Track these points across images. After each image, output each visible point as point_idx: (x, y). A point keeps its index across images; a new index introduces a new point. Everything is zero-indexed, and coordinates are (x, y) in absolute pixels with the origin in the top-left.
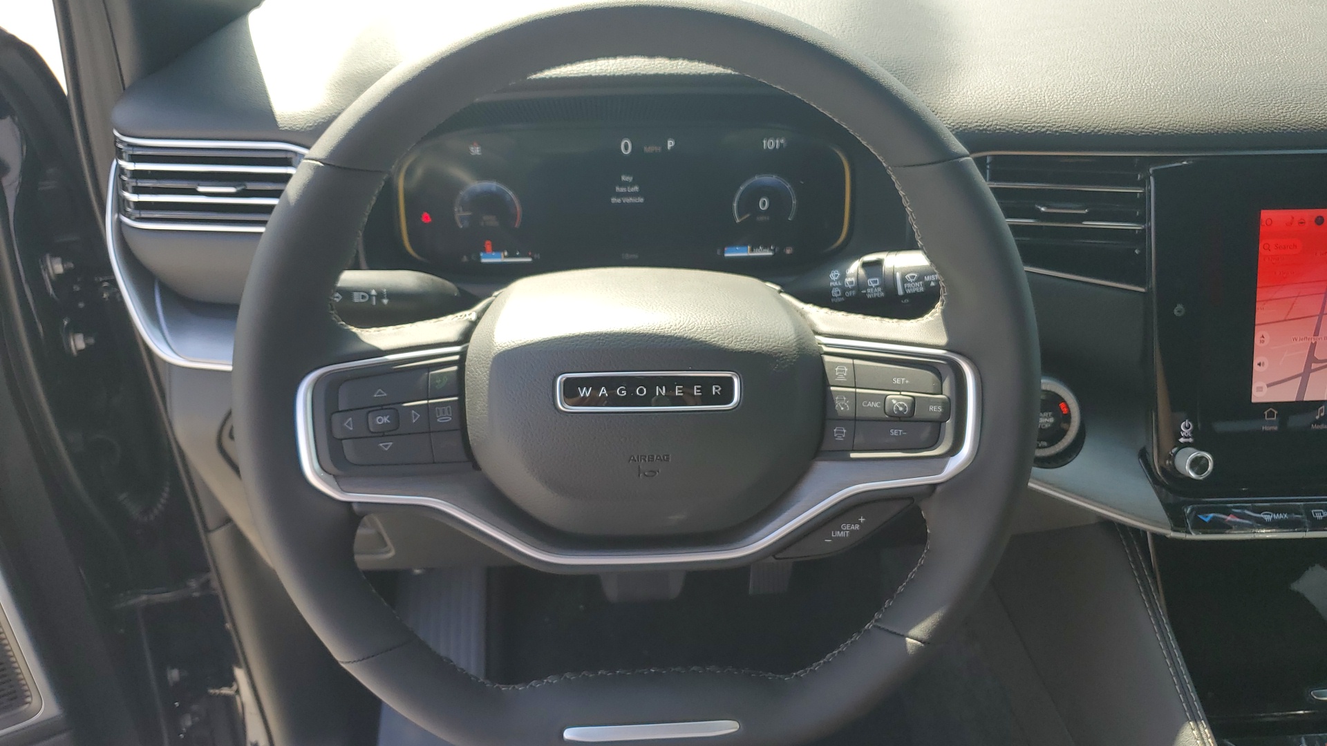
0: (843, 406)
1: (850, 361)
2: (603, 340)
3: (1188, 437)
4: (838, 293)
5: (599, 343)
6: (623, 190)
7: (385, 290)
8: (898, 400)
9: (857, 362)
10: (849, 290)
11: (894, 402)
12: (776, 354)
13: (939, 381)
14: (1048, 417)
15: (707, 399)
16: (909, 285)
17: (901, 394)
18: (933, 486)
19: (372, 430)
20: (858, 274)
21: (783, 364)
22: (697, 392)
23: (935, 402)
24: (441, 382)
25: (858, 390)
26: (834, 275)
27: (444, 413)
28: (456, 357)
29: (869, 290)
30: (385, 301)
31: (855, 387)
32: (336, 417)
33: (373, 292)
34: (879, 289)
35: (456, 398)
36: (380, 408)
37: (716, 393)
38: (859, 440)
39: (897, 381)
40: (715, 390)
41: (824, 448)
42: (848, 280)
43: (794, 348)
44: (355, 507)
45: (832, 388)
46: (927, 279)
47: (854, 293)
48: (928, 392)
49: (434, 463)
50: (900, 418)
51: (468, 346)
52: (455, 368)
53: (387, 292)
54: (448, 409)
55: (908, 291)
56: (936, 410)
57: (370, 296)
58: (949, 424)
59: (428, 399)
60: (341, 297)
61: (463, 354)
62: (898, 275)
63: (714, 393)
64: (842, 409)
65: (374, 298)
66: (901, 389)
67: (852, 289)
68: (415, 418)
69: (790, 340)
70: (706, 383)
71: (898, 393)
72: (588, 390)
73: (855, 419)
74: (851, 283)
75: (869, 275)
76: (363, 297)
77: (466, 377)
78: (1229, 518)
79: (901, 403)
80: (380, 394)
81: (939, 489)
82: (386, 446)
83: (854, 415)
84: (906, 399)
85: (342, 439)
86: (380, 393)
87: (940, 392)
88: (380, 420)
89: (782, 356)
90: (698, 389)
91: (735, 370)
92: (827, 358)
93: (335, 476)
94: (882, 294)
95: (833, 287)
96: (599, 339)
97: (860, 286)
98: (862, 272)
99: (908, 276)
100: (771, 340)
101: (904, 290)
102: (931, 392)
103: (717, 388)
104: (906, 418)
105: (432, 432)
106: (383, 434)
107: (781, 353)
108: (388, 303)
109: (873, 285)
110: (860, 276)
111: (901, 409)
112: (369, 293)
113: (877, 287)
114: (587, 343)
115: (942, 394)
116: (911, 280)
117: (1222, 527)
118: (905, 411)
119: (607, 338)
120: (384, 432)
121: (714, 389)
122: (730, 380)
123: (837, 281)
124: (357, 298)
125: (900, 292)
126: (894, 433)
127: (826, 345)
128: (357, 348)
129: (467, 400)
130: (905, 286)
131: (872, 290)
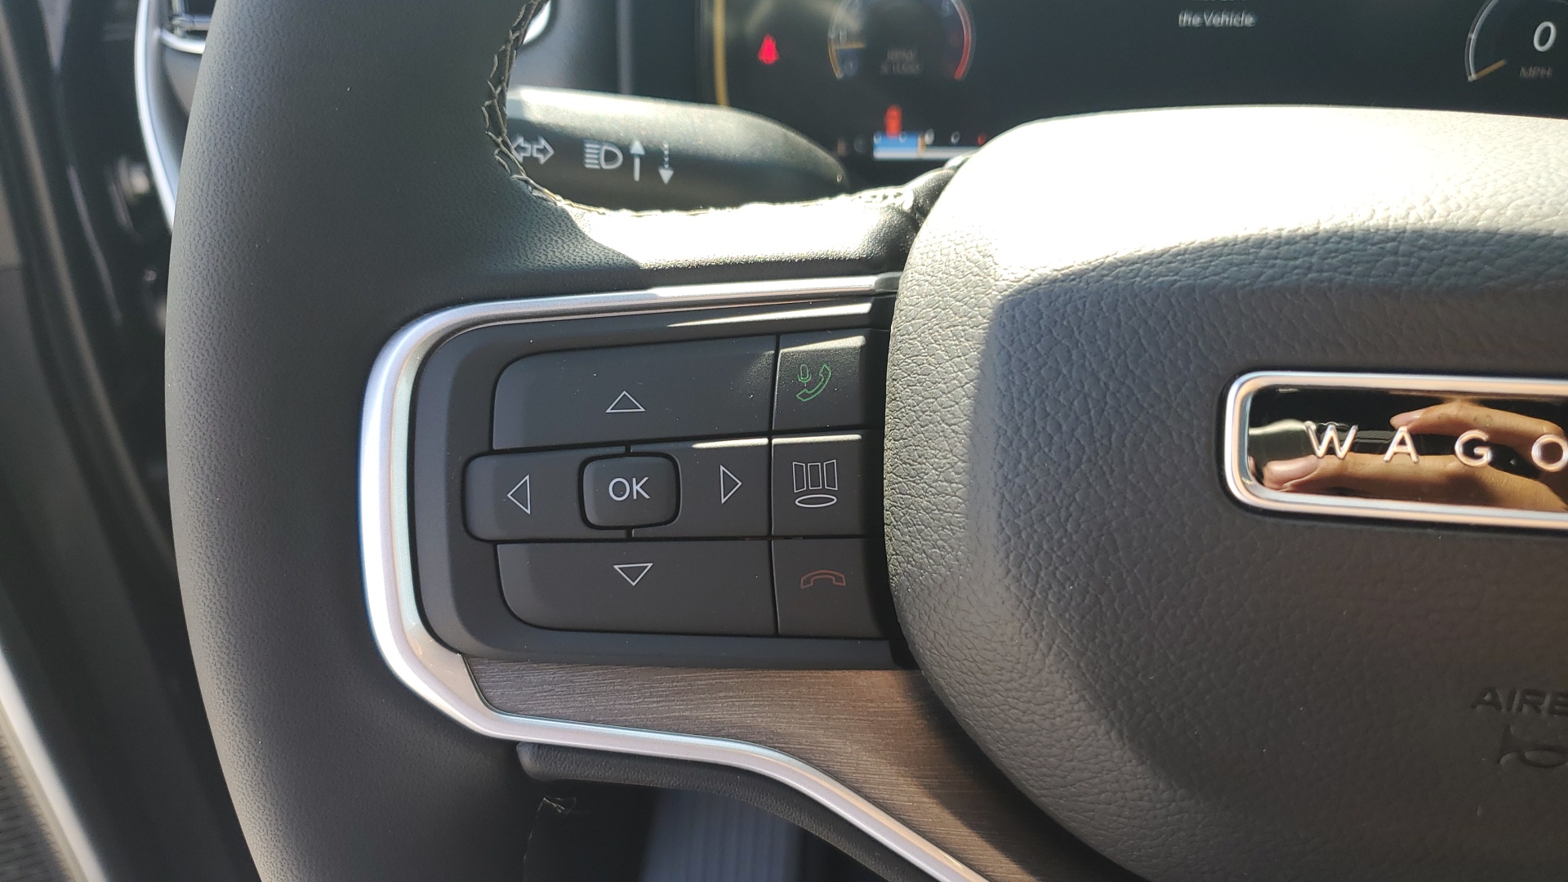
2: (1410, 254)
5: (1397, 264)
7: (666, 146)
19: (592, 517)
24: (810, 386)
27: (815, 483)
28: (864, 308)
30: (666, 174)
32: (483, 471)
33: (637, 148)
35: (856, 437)
36: (623, 449)
44: (526, 759)
49: (776, 635)
51: (898, 278)
52: (857, 341)
53: (670, 150)
54: (830, 467)
57: (629, 157)
59: (770, 435)
60: (551, 152)
61: (884, 303)
65: (637, 162)
68: (729, 489)
72: (1341, 432)
76: (611, 157)
77: (891, 371)
82: (633, 573)
85: (495, 543)
86: (625, 403)
88: (619, 490)
93: (467, 658)
96: (1395, 253)
105: (776, 537)
106: (626, 533)
108: (673, 178)
112: (625, 149)
114: (1350, 263)
119: (1422, 248)
120: (629, 529)
124: (593, 159)
129: (888, 444)
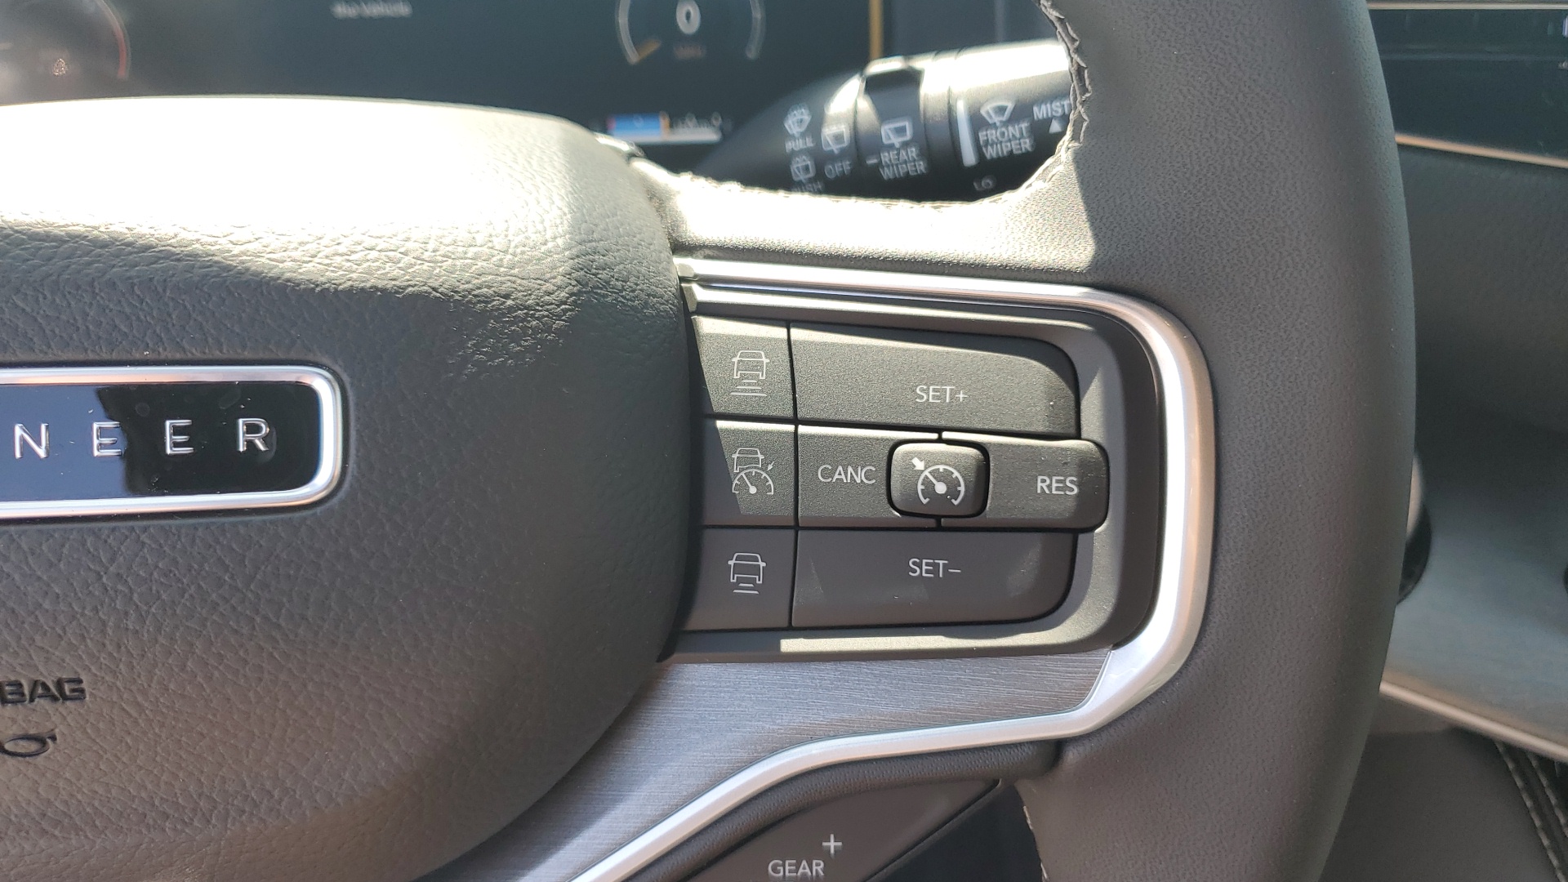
0: (756, 480)
1: (779, 333)
4: (807, 168)
8: (931, 459)
9: (798, 334)
10: (832, 157)
11: (919, 465)
12: (487, 300)
13: (1070, 394)
15: (214, 467)
16: (992, 134)
17: (940, 440)
18: (1055, 749)
20: (856, 112)
21: (515, 338)
22: (176, 445)
23: (1056, 465)
25: (802, 429)
26: (796, 121)
29: (886, 157)
31: (796, 421)
34: (913, 152)
37: (250, 444)
38: (810, 594)
39: (929, 396)
40: (245, 432)
41: (699, 620)
42: (829, 131)
43: (559, 280)
45: (721, 424)
46: (1040, 112)
47: (846, 166)
48: (1032, 429)
50: (938, 518)
55: (991, 153)
56: (1056, 492)
58: (1105, 538)
62: (961, 109)
63: (242, 448)
64: (753, 490)
66: (943, 423)
67: (843, 154)
69: (549, 253)
70: (210, 408)
71: (934, 436)
73: (796, 526)
74: (838, 138)
75: (884, 115)
79: (941, 468)
81: (1071, 756)
83: (790, 512)
84: (956, 456)
87: (1072, 431)
89: (511, 309)
90: (177, 431)
91: (325, 360)
92: (707, 326)
94: (921, 166)
95: (794, 153)
97: (861, 145)
98: (865, 105)
99: (987, 110)
100: (471, 252)
101: (979, 148)
102: (1040, 428)
103: (252, 429)
104: (958, 520)
107: (507, 296)
109: (897, 141)
110: (860, 119)
111: (941, 488)
113: (905, 145)
115: (1078, 436)
116: (997, 119)
118: (956, 495)
121: (241, 428)
122: (306, 397)
123: (803, 135)
125: (969, 157)
126: (921, 568)
127: (707, 282)
130: (982, 138)
131: (893, 154)
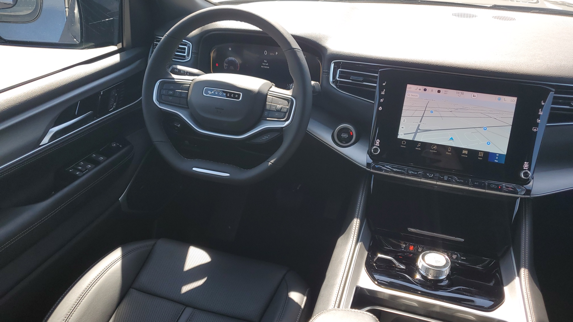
0: (268, 107)
1: (272, 97)
3: (378, 144)
6: (264, 64)
8: (279, 107)
9: (273, 97)
13: (289, 104)
14: (347, 135)
15: (234, 98)
19: (168, 94)
23: (286, 108)
24: (185, 87)
27: (184, 94)
30: (188, 74)
31: (271, 103)
32: (162, 90)
33: (186, 72)
35: (187, 91)
36: (171, 90)
38: (269, 115)
39: (280, 103)
40: (237, 96)
41: (262, 116)
45: (267, 103)
48: (285, 106)
51: (193, 81)
52: (189, 85)
53: (189, 72)
56: (285, 110)
58: (287, 114)
59: (182, 90)
60: (178, 71)
68: (178, 94)
70: (235, 94)
71: (279, 105)
73: (270, 110)
76: (183, 72)
77: (190, 87)
78: (384, 168)
80: (172, 87)
81: (283, 129)
82: (171, 98)
85: (162, 94)
88: (171, 93)
90: (233, 95)
91: (241, 92)
92: (268, 96)
93: (159, 102)
104: (279, 111)
105: (181, 97)
106: (171, 95)
111: (279, 109)
115: (288, 106)
117: (381, 170)
122: (240, 94)
126: (276, 114)
127: (269, 93)
128: (170, 77)
129: (189, 92)
